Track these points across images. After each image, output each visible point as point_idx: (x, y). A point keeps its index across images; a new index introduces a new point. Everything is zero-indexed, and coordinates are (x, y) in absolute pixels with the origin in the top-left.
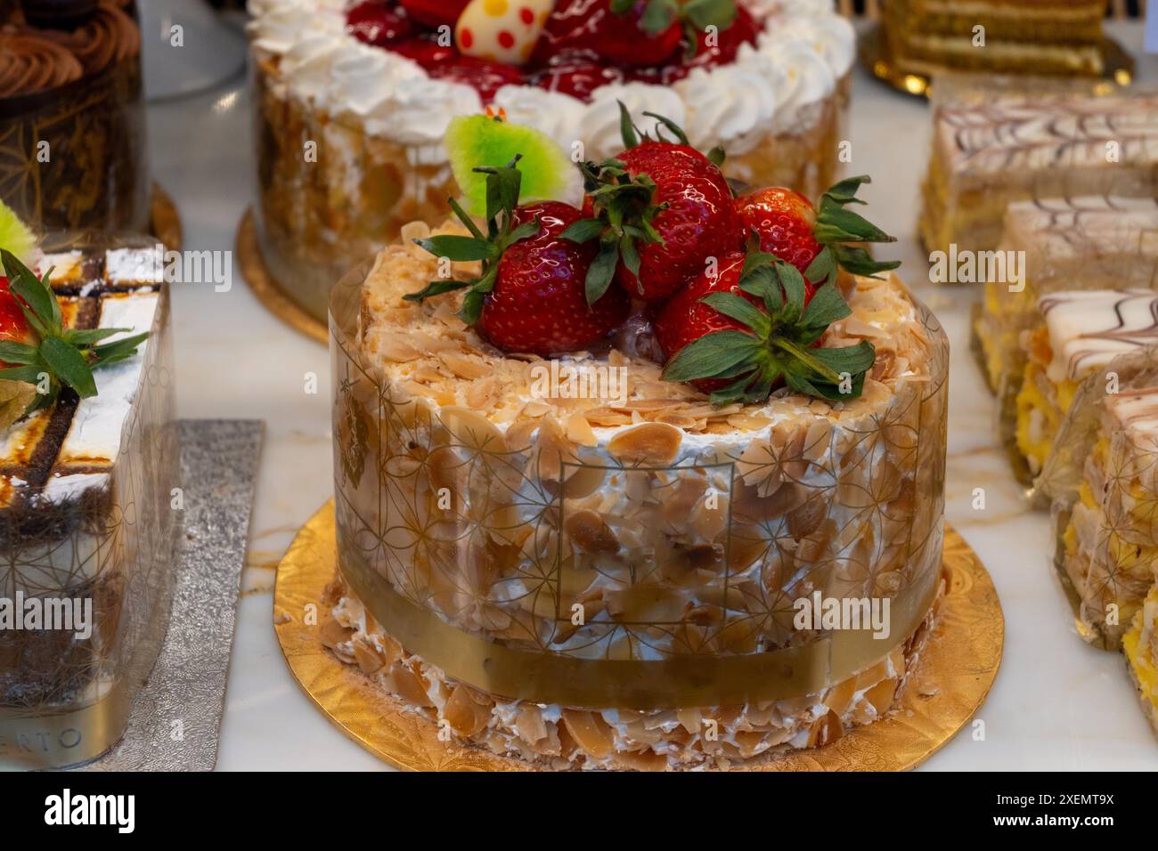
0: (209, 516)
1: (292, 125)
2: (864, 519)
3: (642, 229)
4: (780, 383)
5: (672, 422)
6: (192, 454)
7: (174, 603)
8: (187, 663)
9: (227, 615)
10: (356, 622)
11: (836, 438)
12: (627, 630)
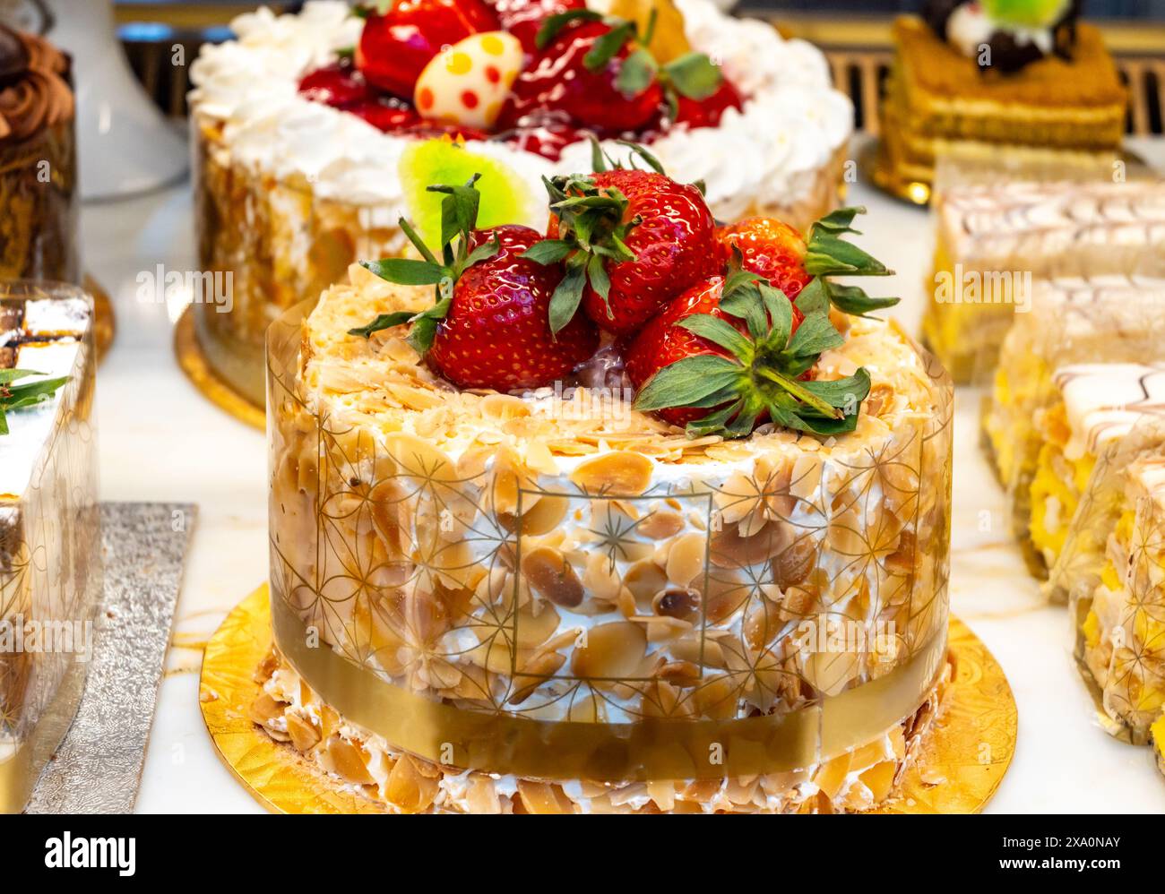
0: (132, 595)
1: (236, 191)
2: (858, 573)
3: (614, 248)
4: (765, 418)
5: (643, 451)
6: (116, 535)
7: (89, 679)
8: (101, 739)
9: (147, 693)
10: (290, 695)
11: (826, 476)
12: (591, 687)
